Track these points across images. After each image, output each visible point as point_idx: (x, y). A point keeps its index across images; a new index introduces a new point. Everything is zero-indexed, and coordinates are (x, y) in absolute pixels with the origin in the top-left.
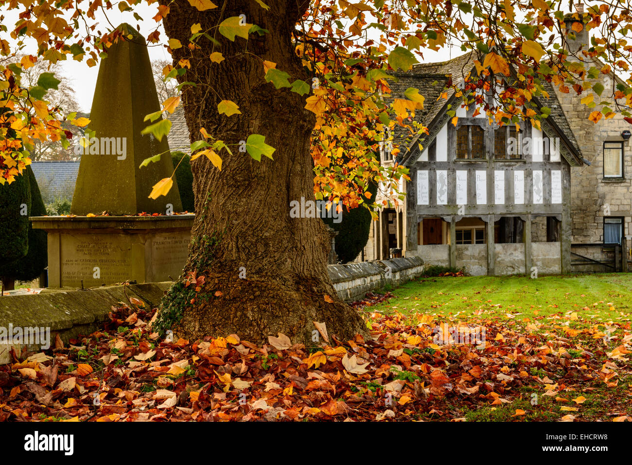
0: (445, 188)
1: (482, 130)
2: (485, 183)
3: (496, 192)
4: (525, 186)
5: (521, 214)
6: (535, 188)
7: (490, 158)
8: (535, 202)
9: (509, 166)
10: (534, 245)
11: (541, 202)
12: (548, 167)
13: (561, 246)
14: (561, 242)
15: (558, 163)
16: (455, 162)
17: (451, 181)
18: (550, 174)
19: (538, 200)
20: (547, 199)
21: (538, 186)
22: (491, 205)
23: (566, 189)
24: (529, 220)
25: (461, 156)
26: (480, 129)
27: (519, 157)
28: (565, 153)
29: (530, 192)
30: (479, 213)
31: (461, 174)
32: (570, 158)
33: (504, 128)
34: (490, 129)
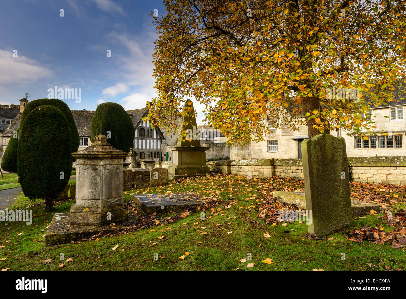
0: (137, 144)
2: (145, 143)
3: (147, 145)
4: (153, 144)
7: (146, 137)
10: (154, 159)
12: (157, 140)
14: (159, 158)
15: (159, 139)
17: (138, 142)
19: (155, 148)
20: (157, 147)
21: (155, 144)
22: (146, 149)
23: (160, 145)
24: (153, 152)
25: (140, 136)
26: (144, 129)
27: (151, 137)
28: (161, 136)
29: (154, 146)
30: (144, 150)
31: (140, 141)
32: (162, 138)
33: (149, 129)
34: (146, 129)
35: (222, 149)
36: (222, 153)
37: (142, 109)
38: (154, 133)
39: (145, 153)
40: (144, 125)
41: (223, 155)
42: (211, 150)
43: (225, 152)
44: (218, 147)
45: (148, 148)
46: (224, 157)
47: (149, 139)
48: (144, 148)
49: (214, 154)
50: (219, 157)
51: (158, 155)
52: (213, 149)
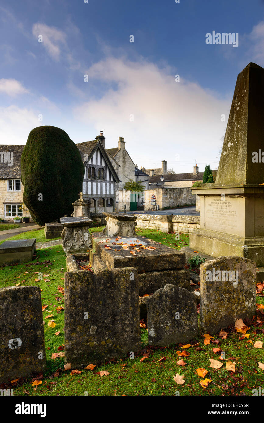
0: (85, 188)
1: (95, 169)
2: (95, 187)
3: (98, 190)
4: (105, 188)
5: (104, 197)
6: (107, 189)
7: (97, 178)
8: (108, 194)
9: (101, 181)
10: (107, 208)
11: (109, 194)
12: (110, 182)
13: (113, 208)
14: (113, 206)
15: (113, 181)
16: (88, 179)
17: (87, 185)
18: (111, 184)
19: (108, 193)
20: (110, 193)
21: (108, 189)
22: (97, 194)
23: (114, 190)
24: (106, 199)
25: (89, 177)
26: (94, 169)
27: (103, 179)
28: (115, 178)
29: (106, 190)
30: (94, 197)
31: (89, 183)
32: (116, 180)
33: (100, 168)
34: (97, 168)
35: (180, 196)
36: (180, 200)
37: (91, 142)
38: (106, 174)
39: (95, 201)
40: (94, 163)
41: (181, 203)
42: (169, 196)
43: (183, 198)
44: (175, 193)
45: (99, 193)
46: (182, 204)
47: (101, 182)
48: (95, 193)
49: (172, 200)
50: (176, 204)
51: (111, 203)
52: (170, 195)
